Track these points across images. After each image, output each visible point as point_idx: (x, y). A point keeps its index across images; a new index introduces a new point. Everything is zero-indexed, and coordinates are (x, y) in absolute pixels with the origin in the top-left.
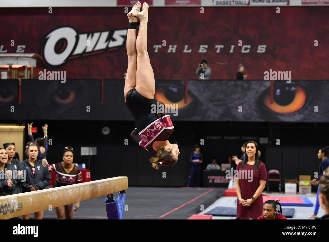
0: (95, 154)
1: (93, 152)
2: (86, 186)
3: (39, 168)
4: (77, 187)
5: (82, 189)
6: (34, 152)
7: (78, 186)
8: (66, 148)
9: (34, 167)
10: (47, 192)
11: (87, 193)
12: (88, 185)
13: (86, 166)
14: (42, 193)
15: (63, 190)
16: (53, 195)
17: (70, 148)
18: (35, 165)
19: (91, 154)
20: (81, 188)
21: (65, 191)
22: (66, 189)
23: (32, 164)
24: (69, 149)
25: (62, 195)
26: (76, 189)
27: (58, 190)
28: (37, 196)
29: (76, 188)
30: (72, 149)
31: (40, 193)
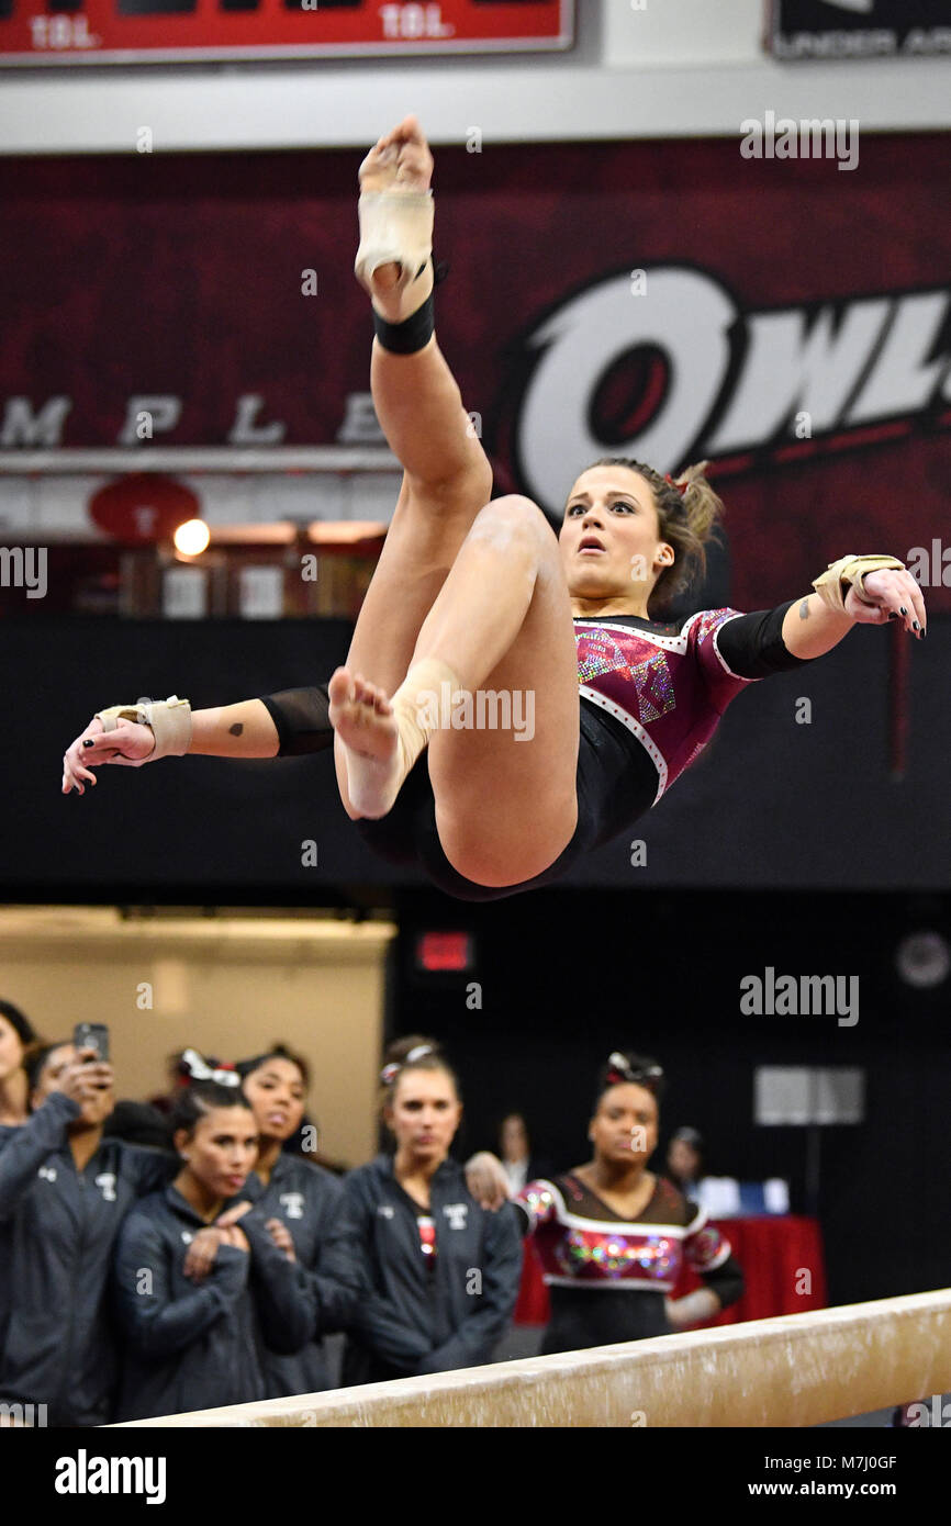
0: (852, 1115)
1: (841, 1104)
2: (740, 1352)
3: (457, 1215)
4: (678, 1356)
5: (710, 1368)
6: (428, 1115)
7: (687, 1350)
8: (617, 1060)
9: (428, 1213)
10: (474, 1387)
11: (744, 1395)
12: (757, 1343)
13: (794, 1196)
14: (433, 1393)
15: (579, 1376)
16: (509, 1409)
17: (642, 1062)
18: (431, 1198)
19: (826, 1116)
20: (704, 1360)
21: (595, 1383)
22: (601, 1370)
23: (417, 1190)
24: (634, 1068)
25: (570, 1407)
26: (672, 1371)
27: (549, 1373)
28: (402, 1416)
29: (674, 1361)
30: (656, 1071)
31: (421, 1395)
